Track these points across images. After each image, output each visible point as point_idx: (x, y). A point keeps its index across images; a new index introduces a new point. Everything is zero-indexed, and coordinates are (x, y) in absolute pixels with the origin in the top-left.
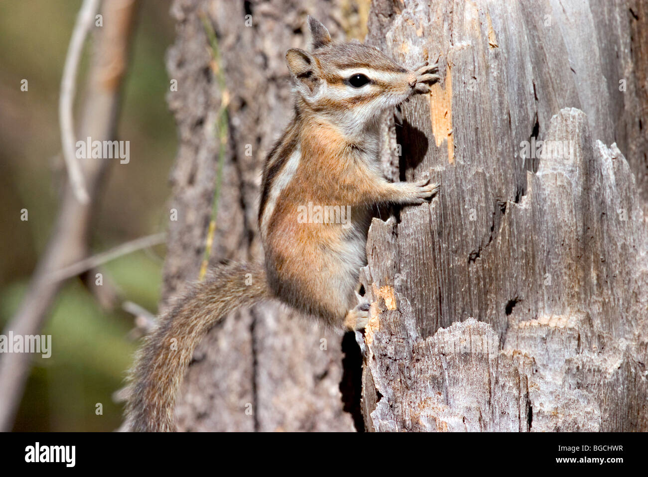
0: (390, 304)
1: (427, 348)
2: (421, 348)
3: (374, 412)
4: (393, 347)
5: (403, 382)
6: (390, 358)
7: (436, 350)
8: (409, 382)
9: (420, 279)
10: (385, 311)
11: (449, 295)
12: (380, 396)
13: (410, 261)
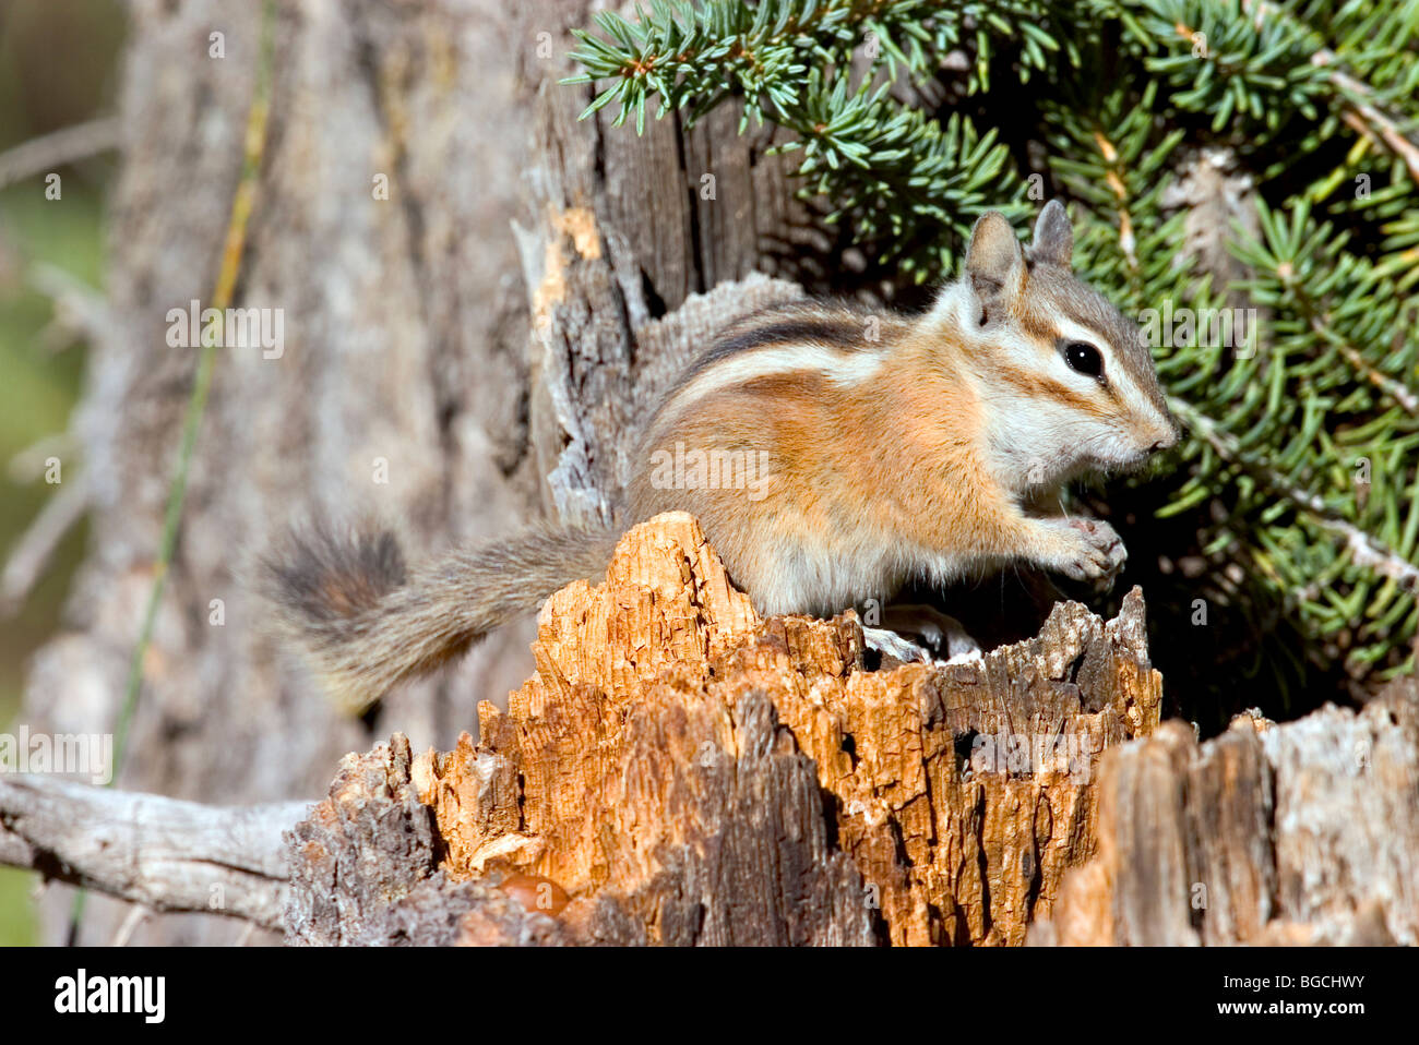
0: (587, 244)
1: (665, 338)
2: (653, 337)
3: (555, 473)
4: (594, 336)
5: (614, 409)
6: (588, 359)
7: (684, 340)
8: (629, 410)
9: (650, 194)
10: (577, 259)
11: (712, 226)
12: (568, 440)
13: (627, 157)
